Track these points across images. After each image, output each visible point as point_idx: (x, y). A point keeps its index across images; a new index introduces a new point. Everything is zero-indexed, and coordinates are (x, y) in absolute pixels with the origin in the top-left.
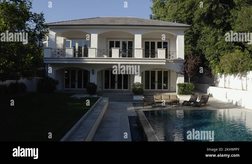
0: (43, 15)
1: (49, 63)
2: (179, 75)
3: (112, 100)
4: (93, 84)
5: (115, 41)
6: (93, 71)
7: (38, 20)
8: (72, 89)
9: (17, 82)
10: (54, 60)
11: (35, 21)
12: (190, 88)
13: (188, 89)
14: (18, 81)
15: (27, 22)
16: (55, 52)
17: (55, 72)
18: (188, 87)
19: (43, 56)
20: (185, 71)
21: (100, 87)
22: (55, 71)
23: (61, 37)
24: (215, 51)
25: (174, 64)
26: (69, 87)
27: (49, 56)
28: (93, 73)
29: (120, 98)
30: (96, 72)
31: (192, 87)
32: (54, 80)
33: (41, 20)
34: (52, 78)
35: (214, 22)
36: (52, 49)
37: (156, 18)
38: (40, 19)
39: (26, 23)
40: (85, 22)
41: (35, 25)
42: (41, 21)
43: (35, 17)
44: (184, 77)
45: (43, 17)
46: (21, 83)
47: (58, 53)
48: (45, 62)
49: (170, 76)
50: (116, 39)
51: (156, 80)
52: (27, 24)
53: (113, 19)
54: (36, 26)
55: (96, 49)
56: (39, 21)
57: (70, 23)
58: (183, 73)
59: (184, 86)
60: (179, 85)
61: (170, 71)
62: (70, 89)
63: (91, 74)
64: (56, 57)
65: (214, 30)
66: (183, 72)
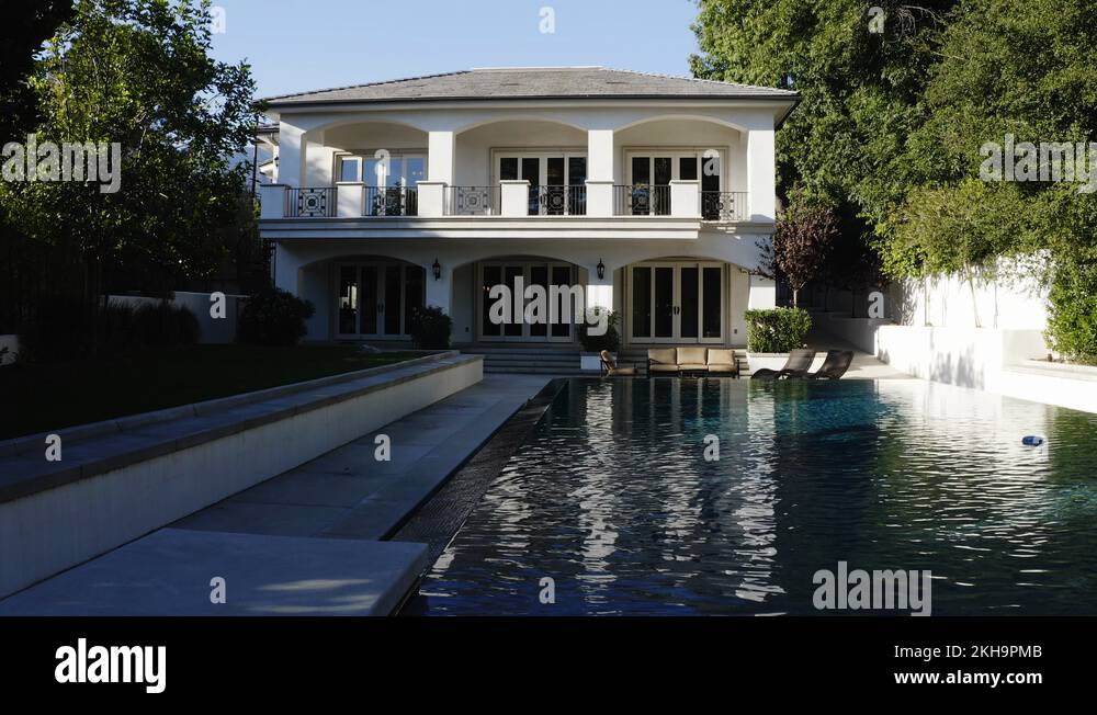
0: (250, 70)
1: (280, 241)
2: (755, 278)
3: (503, 369)
4: (436, 313)
5: (520, 157)
6: (436, 265)
7: (232, 84)
8: (366, 337)
9: (164, 303)
10: (298, 226)
11: (225, 88)
12: (792, 326)
13: (788, 332)
14: (170, 301)
15: (200, 94)
16: (301, 198)
17: (301, 271)
18: (787, 325)
19: (258, 214)
20: (776, 266)
21: (467, 329)
22: (301, 268)
23: (325, 146)
24: (889, 188)
25: (738, 238)
26: (353, 331)
27: (279, 215)
28: (438, 276)
29: (531, 363)
30: (448, 270)
31: (802, 323)
32: (297, 301)
33: (243, 86)
34: (288, 295)
35: (883, 76)
36: (289, 188)
37: (712, 68)
38: (238, 82)
39: (195, 97)
40: (410, 90)
41: (223, 100)
42: (241, 89)
43: (222, 76)
44: (774, 289)
45: (249, 77)
46: (180, 307)
47: (312, 203)
48: (264, 235)
49: (728, 286)
50: (524, 149)
51: (677, 301)
52: (199, 100)
53: (515, 78)
54: (228, 106)
55: (445, 186)
56: (235, 89)
57: (354, 95)
58: (769, 273)
59: (770, 318)
60: (754, 316)
61: (727, 266)
62: (357, 336)
63: (430, 280)
64: (306, 215)
65: (892, 108)
66: (770, 268)
